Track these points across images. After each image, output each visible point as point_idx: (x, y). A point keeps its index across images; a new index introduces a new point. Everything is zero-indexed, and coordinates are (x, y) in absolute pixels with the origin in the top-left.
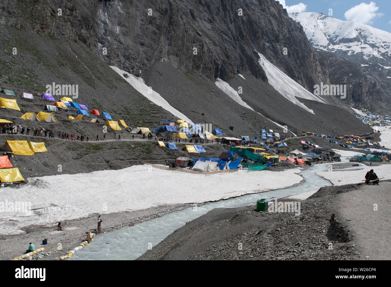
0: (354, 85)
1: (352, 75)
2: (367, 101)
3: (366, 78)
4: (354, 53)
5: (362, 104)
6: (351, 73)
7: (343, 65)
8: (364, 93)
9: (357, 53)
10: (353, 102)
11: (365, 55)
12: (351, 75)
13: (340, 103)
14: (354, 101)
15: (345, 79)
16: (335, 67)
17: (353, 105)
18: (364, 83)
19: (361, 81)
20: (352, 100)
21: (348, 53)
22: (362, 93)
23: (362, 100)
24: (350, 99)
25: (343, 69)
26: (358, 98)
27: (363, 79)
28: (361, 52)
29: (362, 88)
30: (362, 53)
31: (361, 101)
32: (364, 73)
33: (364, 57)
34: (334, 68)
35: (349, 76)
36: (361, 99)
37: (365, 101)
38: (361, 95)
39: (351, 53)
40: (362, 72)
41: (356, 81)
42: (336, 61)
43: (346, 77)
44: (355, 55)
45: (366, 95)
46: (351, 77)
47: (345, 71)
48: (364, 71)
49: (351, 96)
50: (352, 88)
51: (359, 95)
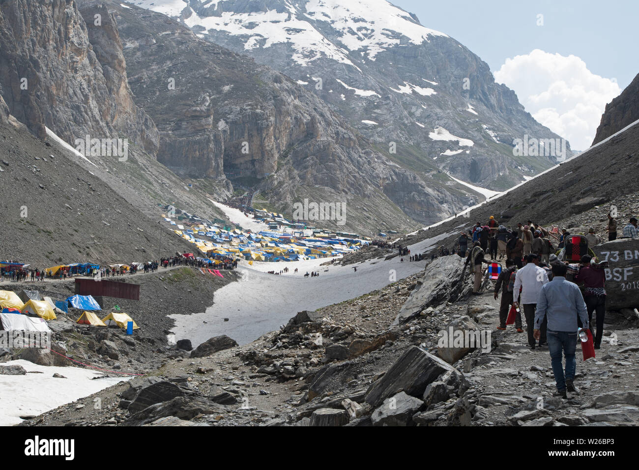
0: (233, 124)
1: (233, 89)
2: (281, 184)
3: (279, 103)
4: (265, 43)
5: (264, 194)
6: (230, 82)
7: (205, 57)
8: (272, 155)
9: (274, 45)
10: (227, 186)
11: (297, 53)
12: (227, 88)
13: (166, 181)
14: (233, 181)
15: (204, 100)
16: (174, 61)
17: (228, 194)
18: (272, 119)
19: (258, 111)
20: (224, 177)
21: (246, 42)
22: (263, 155)
23: (264, 178)
24: (218, 174)
25: (204, 68)
26: (248, 173)
27: (270, 105)
28: (286, 41)
29: (264, 135)
30: (289, 45)
31: (259, 181)
32: (277, 85)
33: (295, 57)
34: (169, 63)
35: (220, 92)
36: (259, 177)
37: (276, 183)
38: (261, 161)
39: (255, 45)
40: (270, 83)
41: (242, 109)
42: (181, 43)
43: (210, 96)
44: (266, 48)
45: (279, 164)
46: (229, 95)
47: (208, 76)
48: (277, 80)
49: (221, 162)
50: (224, 131)
51: (253, 162)
